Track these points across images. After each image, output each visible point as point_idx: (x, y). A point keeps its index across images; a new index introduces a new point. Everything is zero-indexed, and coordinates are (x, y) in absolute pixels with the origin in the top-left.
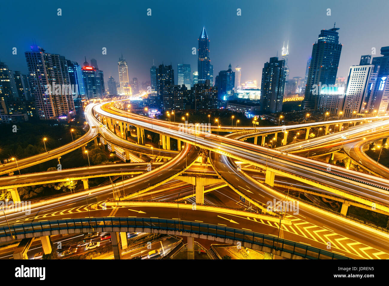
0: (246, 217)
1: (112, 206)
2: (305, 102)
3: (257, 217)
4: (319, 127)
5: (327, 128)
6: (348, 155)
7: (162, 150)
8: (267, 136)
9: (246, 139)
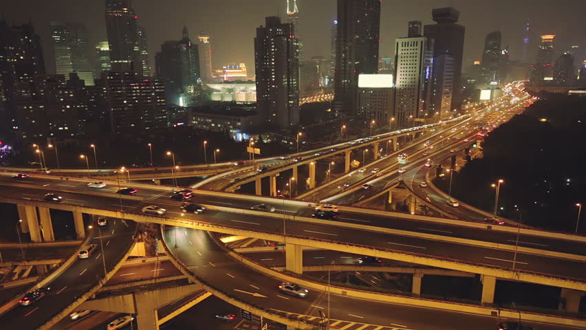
4: (363, 148)
5: (376, 148)
6: (411, 191)
8: (278, 175)
9: (239, 187)
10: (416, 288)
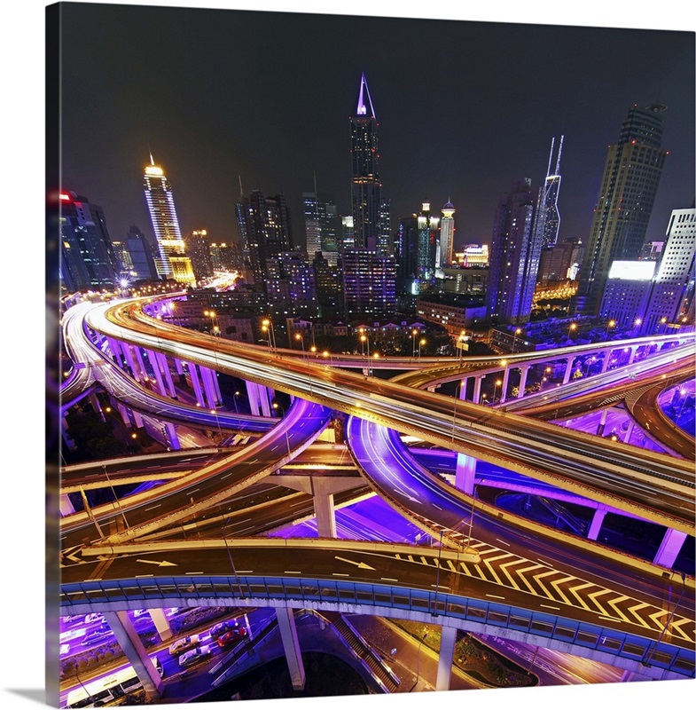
0: (393, 554)
1: (98, 556)
2: (581, 298)
3: (414, 553)
4: (590, 355)
5: (608, 356)
6: (630, 413)
7: (249, 417)
8: (484, 377)
9: (440, 386)
10: (594, 533)
